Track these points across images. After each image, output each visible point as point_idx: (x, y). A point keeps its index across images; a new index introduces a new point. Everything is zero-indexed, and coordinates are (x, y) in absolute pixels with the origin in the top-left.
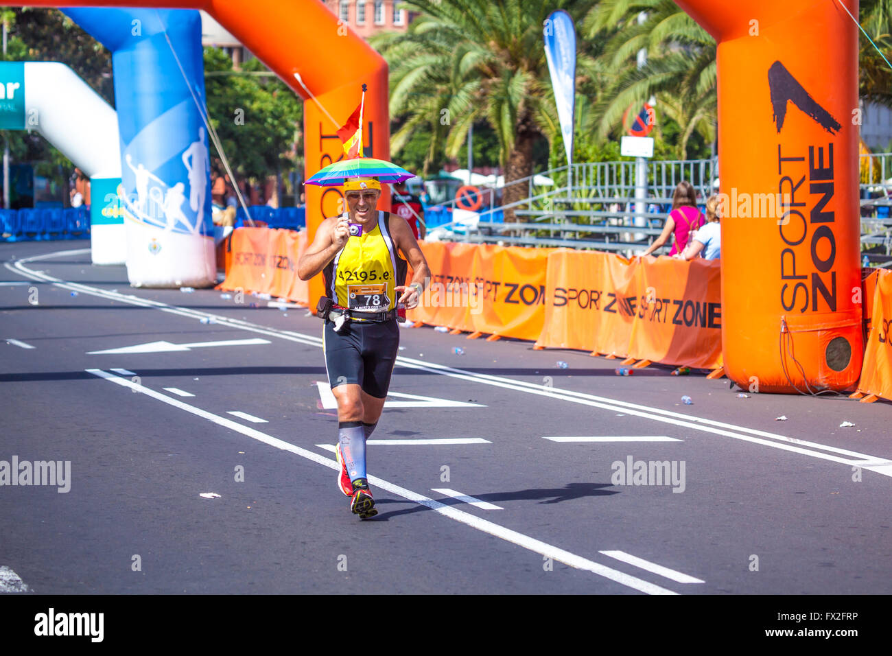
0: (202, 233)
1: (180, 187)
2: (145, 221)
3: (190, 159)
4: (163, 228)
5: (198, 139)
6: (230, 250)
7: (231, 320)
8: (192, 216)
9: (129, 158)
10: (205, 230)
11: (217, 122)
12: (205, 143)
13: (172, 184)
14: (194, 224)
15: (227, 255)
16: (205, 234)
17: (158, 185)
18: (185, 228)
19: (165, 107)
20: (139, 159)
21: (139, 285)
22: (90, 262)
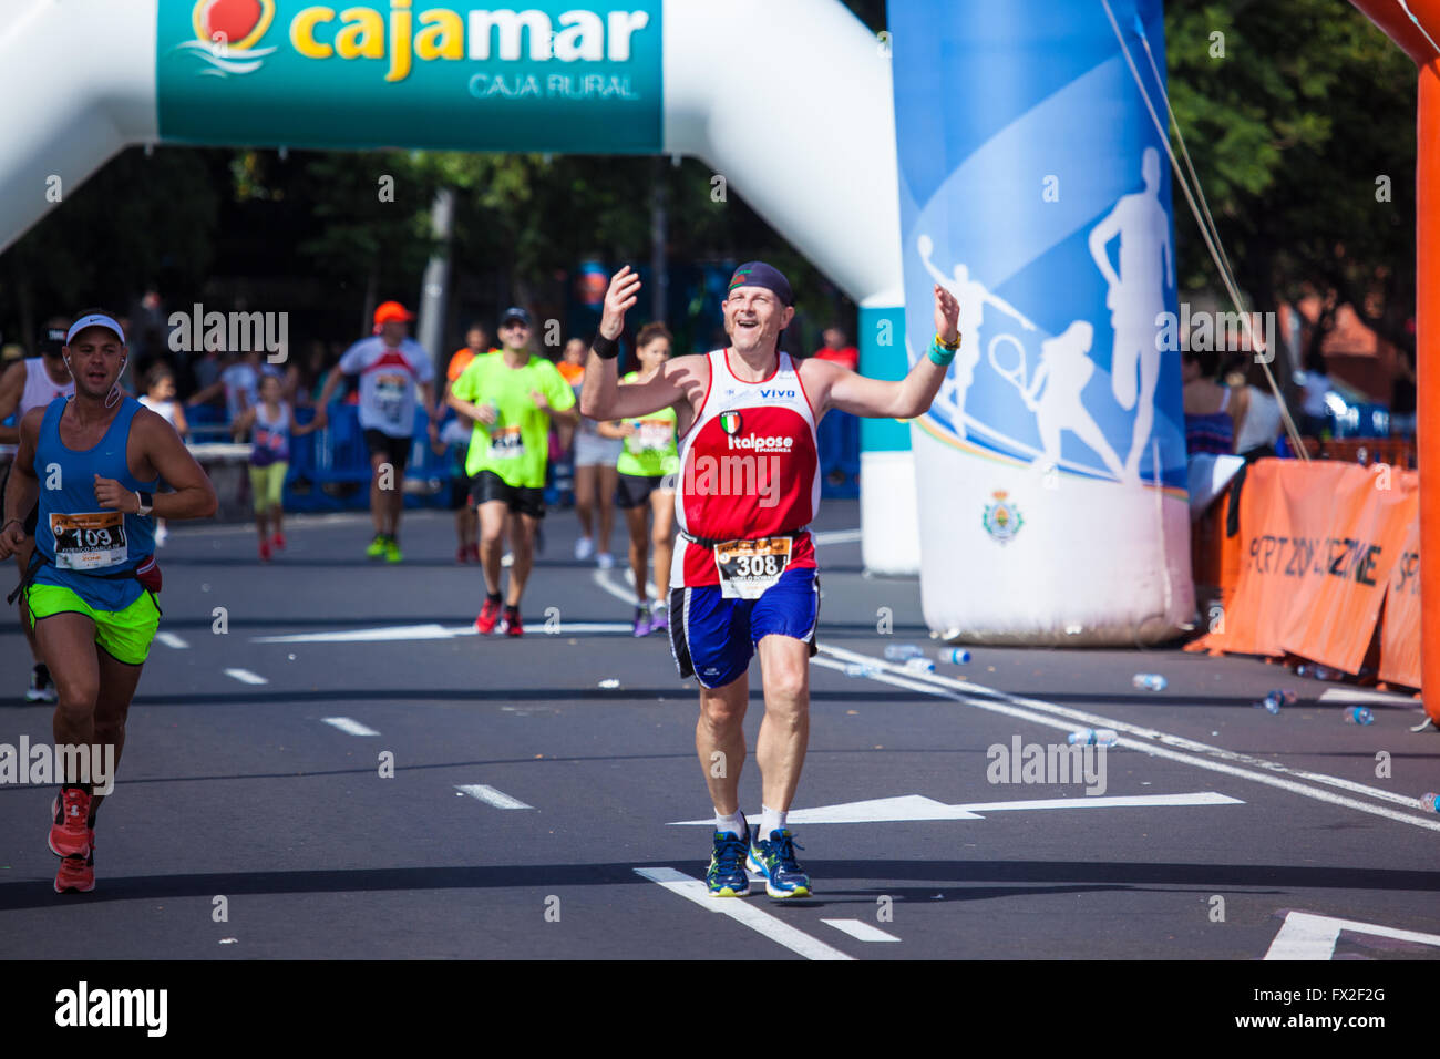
0: (1147, 476)
1: (1081, 333)
2: (971, 438)
3: (1113, 247)
4: (1028, 460)
5: (1141, 187)
6: (1234, 528)
7: (1169, 739)
8: (1117, 423)
9: (925, 245)
10: (1158, 467)
11: (1327, 122)
12: (1161, 197)
13: (1057, 328)
14: (1123, 450)
15: (1227, 544)
16: (1158, 482)
17: (1014, 328)
18: (1095, 460)
19: (1039, 90)
20: (958, 247)
21: (953, 634)
22: (859, 568)
